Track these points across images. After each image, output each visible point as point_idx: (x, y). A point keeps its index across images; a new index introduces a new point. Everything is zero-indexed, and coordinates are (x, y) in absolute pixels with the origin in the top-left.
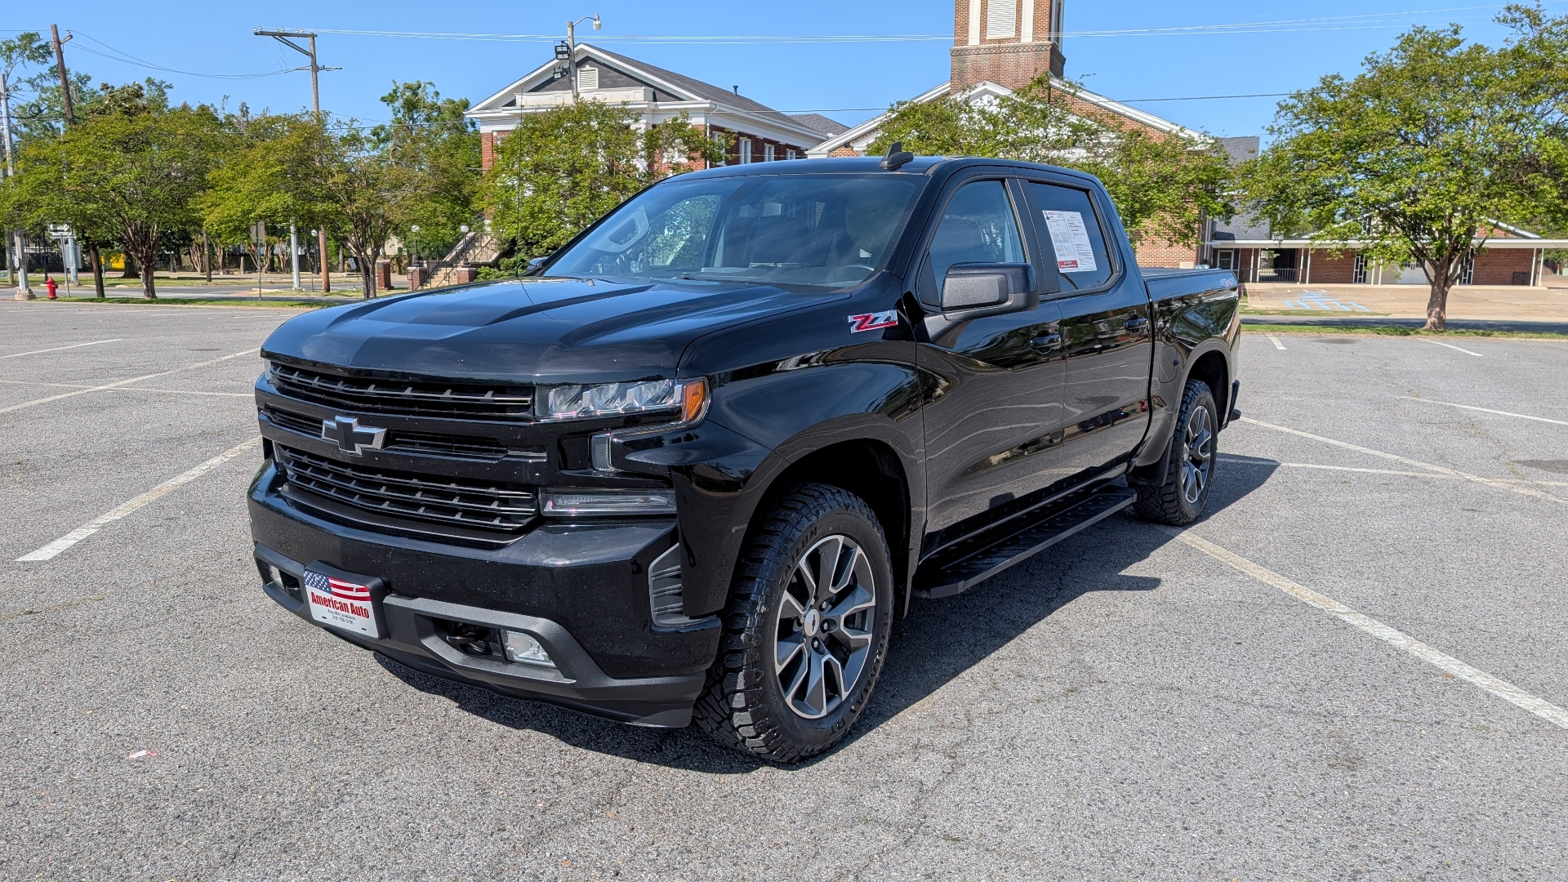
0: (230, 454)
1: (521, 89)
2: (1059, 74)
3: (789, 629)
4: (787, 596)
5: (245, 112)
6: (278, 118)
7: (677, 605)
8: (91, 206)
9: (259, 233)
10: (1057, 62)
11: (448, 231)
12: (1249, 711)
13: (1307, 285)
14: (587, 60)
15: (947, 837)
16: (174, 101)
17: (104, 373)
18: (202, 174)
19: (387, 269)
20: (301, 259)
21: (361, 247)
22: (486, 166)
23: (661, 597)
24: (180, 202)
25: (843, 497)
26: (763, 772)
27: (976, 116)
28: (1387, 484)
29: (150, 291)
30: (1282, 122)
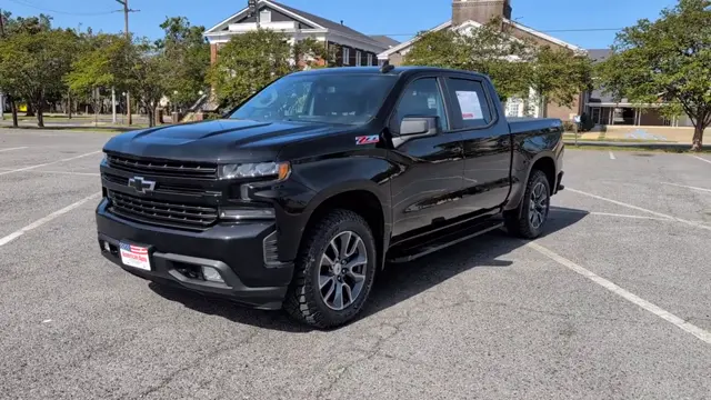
0: (83, 201)
1: (231, 22)
2: (508, 17)
3: (326, 270)
4: (324, 256)
5: (90, 31)
6: (107, 35)
7: (276, 257)
8: (12, 80)
9: (97, 94)
10: (507, 11)
11: (193, 94)
12: (532, 314)
13: (639, 126)
14: (266, 7)
15: (387, 356)
16: (54, 25)
17: (21, 164)
18: (68, 63)
19: (161, 113)
20: (117, 107)
21: (148, 102)
22: (213, 61)
23: (269, 253)
24: (57, 78)
25: (352, 215)
26: (314, 332)
27: (463, 39)
28: (638, 223)
29: (41, 123)
30: (618, 43)
